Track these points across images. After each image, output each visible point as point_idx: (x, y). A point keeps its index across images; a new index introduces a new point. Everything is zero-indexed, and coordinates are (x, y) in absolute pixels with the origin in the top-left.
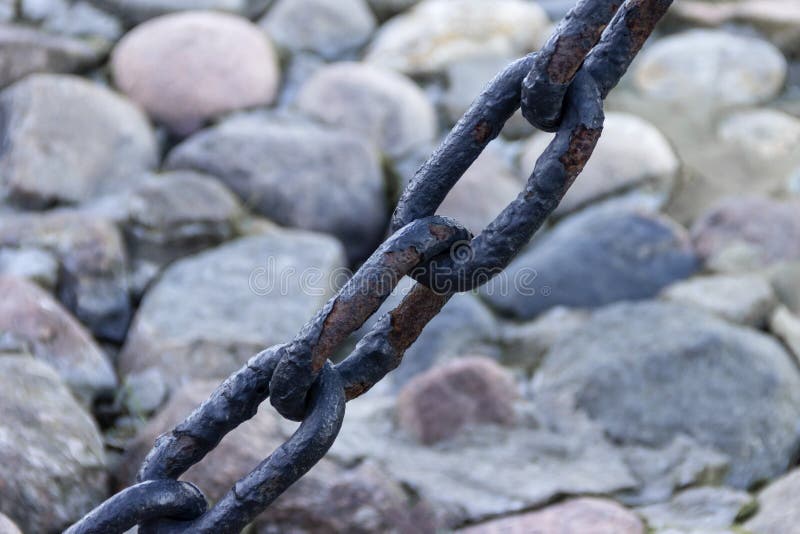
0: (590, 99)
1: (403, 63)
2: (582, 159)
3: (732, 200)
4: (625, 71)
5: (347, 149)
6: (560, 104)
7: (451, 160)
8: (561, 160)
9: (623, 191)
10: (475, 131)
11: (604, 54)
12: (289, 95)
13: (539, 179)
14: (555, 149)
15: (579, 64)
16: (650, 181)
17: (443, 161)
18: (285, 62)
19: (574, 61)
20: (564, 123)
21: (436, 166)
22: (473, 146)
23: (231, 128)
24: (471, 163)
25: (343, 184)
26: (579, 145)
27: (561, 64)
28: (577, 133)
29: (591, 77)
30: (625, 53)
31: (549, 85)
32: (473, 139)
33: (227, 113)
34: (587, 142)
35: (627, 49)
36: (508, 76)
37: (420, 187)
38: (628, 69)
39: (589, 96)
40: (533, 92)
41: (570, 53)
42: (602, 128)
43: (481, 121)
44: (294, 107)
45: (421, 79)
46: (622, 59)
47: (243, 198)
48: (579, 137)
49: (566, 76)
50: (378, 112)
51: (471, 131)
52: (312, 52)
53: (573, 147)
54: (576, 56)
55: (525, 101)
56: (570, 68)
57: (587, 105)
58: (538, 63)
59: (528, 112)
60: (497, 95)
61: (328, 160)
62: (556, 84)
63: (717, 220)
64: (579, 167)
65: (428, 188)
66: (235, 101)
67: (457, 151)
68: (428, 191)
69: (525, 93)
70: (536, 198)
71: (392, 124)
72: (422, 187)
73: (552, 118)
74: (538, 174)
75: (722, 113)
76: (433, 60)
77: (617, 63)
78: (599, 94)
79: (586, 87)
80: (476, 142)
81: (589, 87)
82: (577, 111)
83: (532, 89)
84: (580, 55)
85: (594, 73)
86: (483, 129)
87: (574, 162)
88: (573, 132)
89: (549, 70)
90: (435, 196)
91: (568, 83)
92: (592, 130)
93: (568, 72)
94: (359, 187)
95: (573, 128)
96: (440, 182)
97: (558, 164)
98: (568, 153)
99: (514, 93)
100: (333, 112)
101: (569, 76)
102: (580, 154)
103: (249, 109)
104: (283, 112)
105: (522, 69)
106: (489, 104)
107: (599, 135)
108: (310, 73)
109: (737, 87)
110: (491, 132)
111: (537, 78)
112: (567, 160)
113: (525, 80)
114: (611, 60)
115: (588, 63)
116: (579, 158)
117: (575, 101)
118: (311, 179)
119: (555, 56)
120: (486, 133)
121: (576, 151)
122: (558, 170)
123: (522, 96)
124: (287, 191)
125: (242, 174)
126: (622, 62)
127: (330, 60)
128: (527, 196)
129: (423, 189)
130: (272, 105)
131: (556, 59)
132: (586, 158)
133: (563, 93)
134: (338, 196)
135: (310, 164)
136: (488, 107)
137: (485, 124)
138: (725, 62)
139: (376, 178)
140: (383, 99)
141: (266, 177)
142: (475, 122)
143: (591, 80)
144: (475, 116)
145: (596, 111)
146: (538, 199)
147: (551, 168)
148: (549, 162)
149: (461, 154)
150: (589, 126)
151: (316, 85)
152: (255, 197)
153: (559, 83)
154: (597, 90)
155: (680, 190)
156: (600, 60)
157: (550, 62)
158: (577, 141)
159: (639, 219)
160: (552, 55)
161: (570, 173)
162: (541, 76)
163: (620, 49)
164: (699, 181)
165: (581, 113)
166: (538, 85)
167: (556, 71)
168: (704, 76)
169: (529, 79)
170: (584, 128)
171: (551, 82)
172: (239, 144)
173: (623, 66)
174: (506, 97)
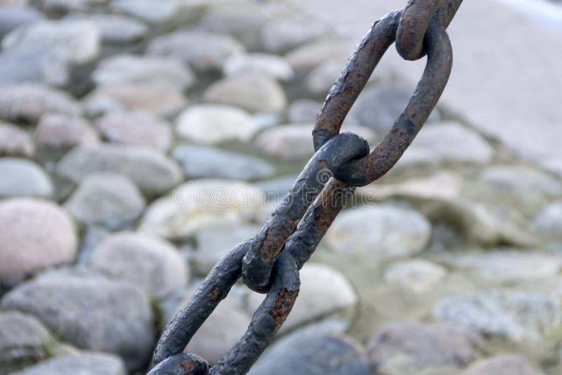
0: (291, 270)
1: (165, 231)
2: (285, 312)
3: (395, 324)
4: (315, 249)
5: (126, 294)
6: (269, 275)
7: (194, 314)
8: (270, 313)
9: (319, 318)
10: (211, 294)
11: (300, 238)
12: (85, 255)
13: (255, 327)
14: (266, 305)
15: (282, 246)
16: (338, 311)
17: (188, 315)
18: (82, 231)
19: (278, 245)
20: (273, 287)
21: (183, 318)
22: (209, 304)
23: (44, 280)
24: (208, 316)
25: (123, 318)
26: (283, 303)
27: (270, 247)
28: (281, 294)
29: (290, 255)
30: (314, 238)
31: (261, 261)
32: (209, 299)
33: (42, 269)
34: (288, 300)
35: (315, 235)
36: (232, 255)
37: (173, 333)
38: (317, 248)
39: (289, 268)
40: (251, 266)
41: (276, 239)
42: (299, 290)
43: (215, 287)
44: (89, 264)
45: (178, 242)
46: (312, 241)
47: (53, 330)
48: (283, 297)
49: (273, 255)
50: (148, 266)
51: (208, 293)
52: (101, 224)
53: (279, 304)
54: (279, 241)
55: (245, 273)
56: (275, 250)
57: (288, 275)
58: (253, 246)
59: (248, 280)
60: (226, 269)
61: (113, 301)
62: (266, 261)
63: (385, 338)
64: (283, 317)
65: (178, 334)
66: (48, 260)
67: (198, 308)
68: (178, 336)
69: (245, 267)
70: (254, 340)
71: (158, 274)
72: (174, 333)
73: (264, 284)
74: (255, 324)
75: (387, 262)
76: (186, 228)
77: (308, 245)
78: (296, 267)
79: (287, 262)
80: (211, 301)
81: (289, 261)
82: (281, 279)
83: (249, 264)
84: (283, 240)
85: (293, 252)
86: (216, 293)
87: (280, 315)
88: (279, 294)
89: (261, 251)
90: (183, 340)
91: (274, 260)
92: (292, 292)
93: (274, 252)
94: (134, 320)
95: (279, 291)
96: (187, 329)
97: (269, 316)
98: (275, 308)
99: (237, 267)
100: (116, 267)
101: (275, 255)
102: (284, 309)
103: (57, 266)
104: (82, 267)
105: (242, 250)
106: (220, 274)
107: (297, 295)
108: (100, 239)
109: (397, 244)
110: (221, 295)
111: (253, 257)
112: (275, 314)
113: (245, 258)
114: (305, 243)
115: (288, 244)
116: (283, 312)
117: (280, 272)
118: (100, 315)
119: (265, 242)
120: (218, 295)
121: (281, 307)
122: (269, 320)
123: (243, 268)
124: (84, 323)
125: (52, 312)
126: (312, 244)
127: (115, 230)
128: (248, 338)
129: (175, 335)
130: (73, 263)
131: (266, 243)
132: (288, 312)
133: (271, 266)
134: (120, 326)
135: (100, 304)
136: (219, 277)
137: (217, 289)
138: (388, 227)
139: (147, 313)
140: (151, 257)
141: (70, 314)
142: (211, 287)
143: (290, 257)
144: (210, 284)
145: (295, 279)
146: (255, 341)
147: (264, 318)
148: (263, 314)
149: (201, 310)
150: (290, 289)
151: (105, 248)
152: (62, 329)
153: (268, 260)
154: (295, 264)
155: (358, 317)
156: (297, 243)
157: (262, 245)
158: (282, 300)
159: (331, 339)
160: (263, 240)
161: (277, 322)
162: (256, 256)
163: (310, 235)
164: (372, 311)
165: (284, 280)
166: (253, 261)
167: (266, 252)
168: (374, 236)
169: (247, 257)
170: (286, 290)
171: (263, 260)
172: (50, 292)
173: (313, 246)
174: (232, 269)
